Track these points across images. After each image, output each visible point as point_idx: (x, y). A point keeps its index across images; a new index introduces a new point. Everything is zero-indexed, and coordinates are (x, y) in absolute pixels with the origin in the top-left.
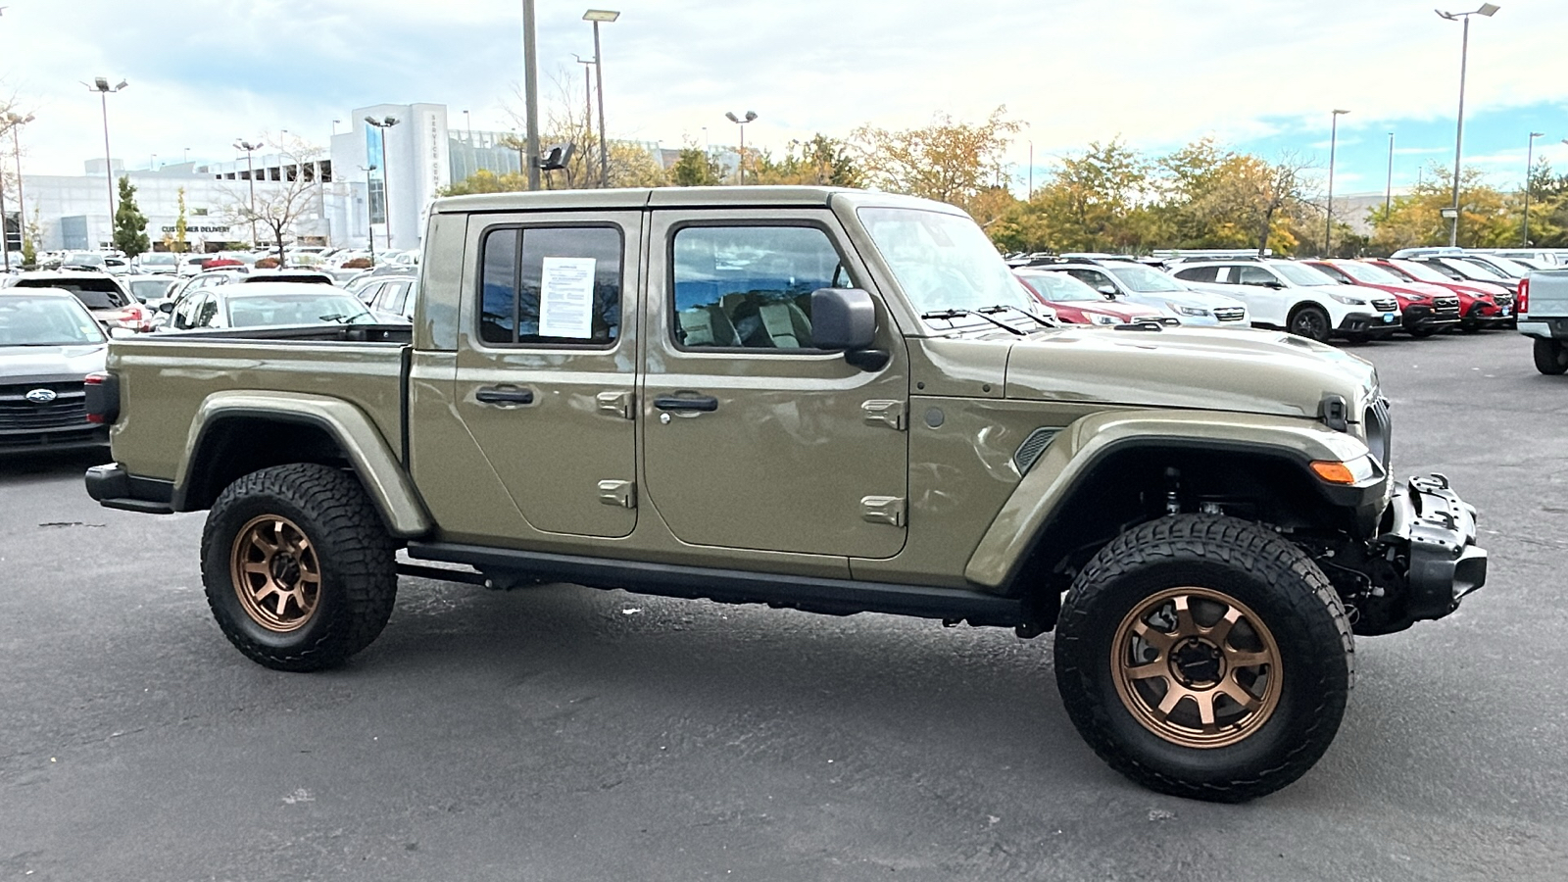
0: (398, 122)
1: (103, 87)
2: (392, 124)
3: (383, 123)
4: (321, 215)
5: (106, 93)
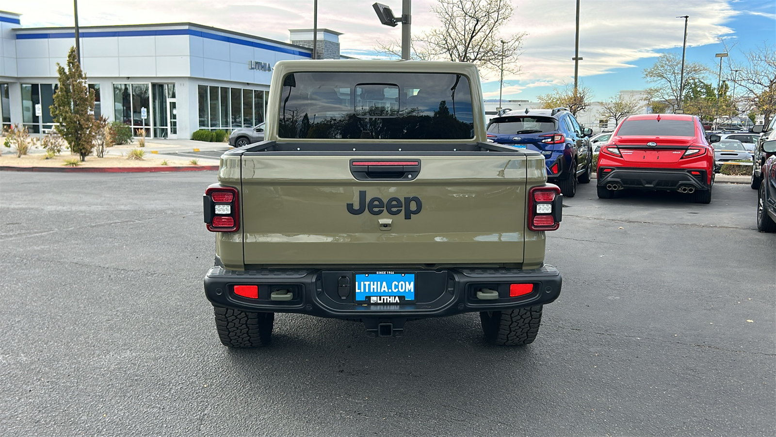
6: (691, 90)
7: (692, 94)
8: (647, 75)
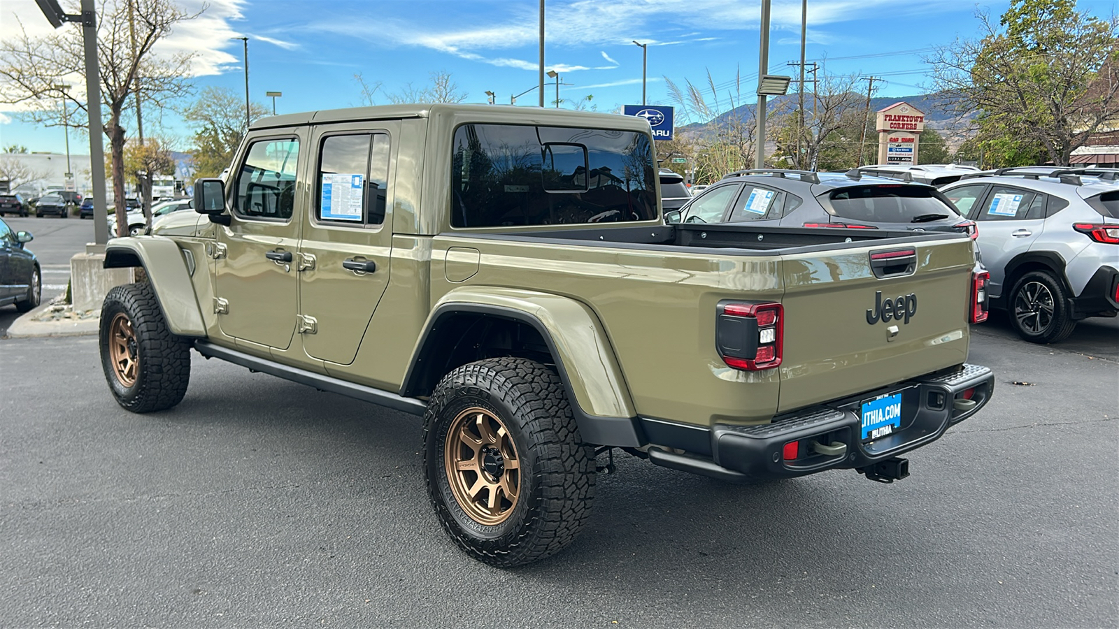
6: (211, 139)
7: (213, 145)
8: (188, 117)
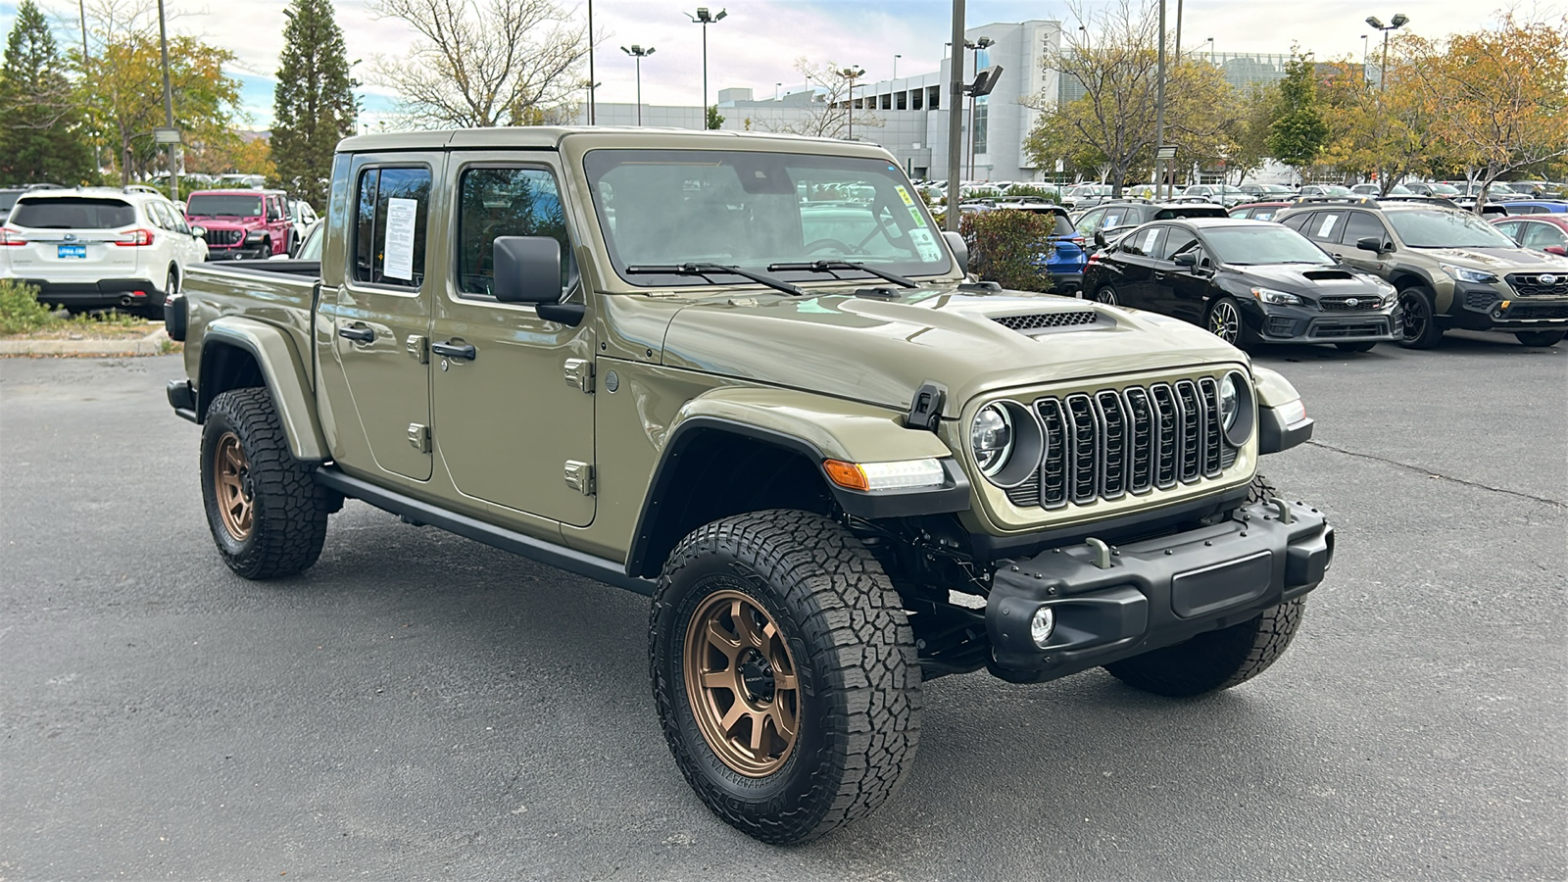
0: (993, 42)
1: (704, 17)
2: (986, 46)
3: (977, 45)
4: (924, 145)
5: (708, 24)
